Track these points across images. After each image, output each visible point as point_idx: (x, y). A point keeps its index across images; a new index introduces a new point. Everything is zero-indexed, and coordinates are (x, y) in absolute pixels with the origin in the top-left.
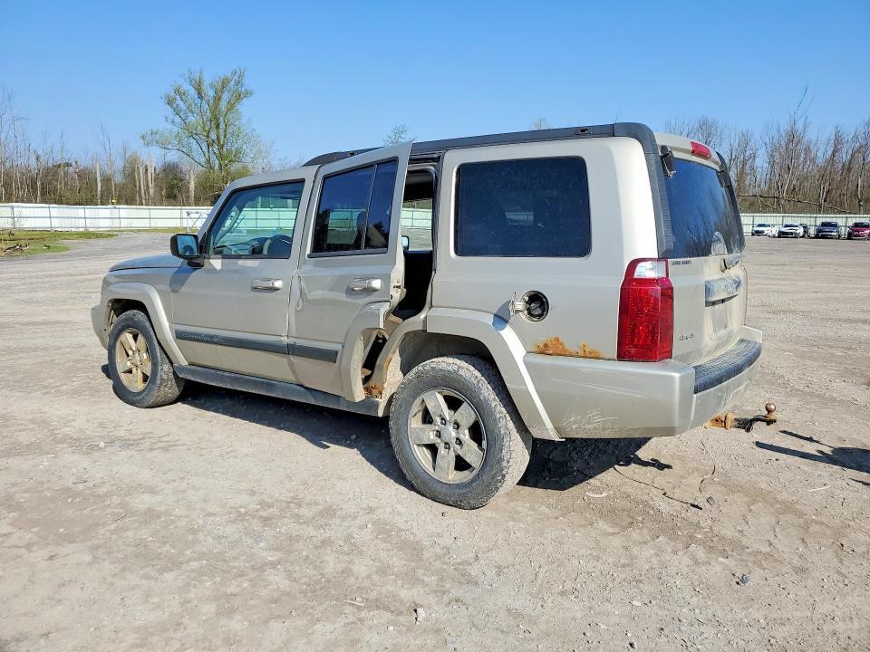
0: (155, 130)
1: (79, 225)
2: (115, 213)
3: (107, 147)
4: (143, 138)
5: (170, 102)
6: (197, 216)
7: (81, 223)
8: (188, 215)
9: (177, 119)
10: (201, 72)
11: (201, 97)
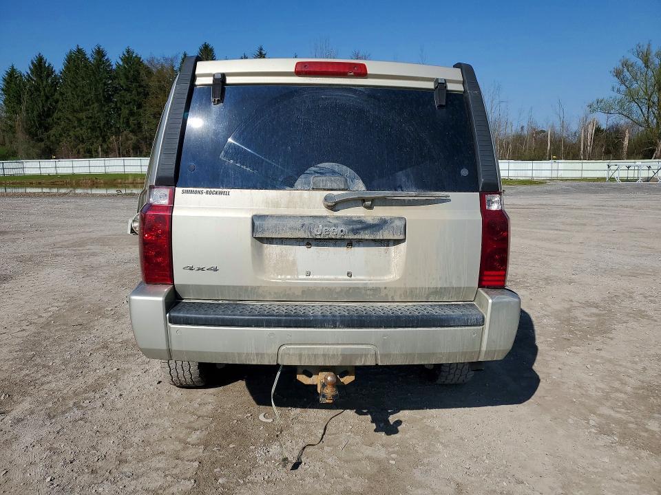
0: (600, 99)
1: (527, 175)
2: (555, 166)
3: (562, 116)
4: (590, 106)
5: (618, 74)
6: (616, 167)
7: (529, 174)
8: (609, 167)
9: (623, 88)
10: (649, 45)
11: (647, 66)
